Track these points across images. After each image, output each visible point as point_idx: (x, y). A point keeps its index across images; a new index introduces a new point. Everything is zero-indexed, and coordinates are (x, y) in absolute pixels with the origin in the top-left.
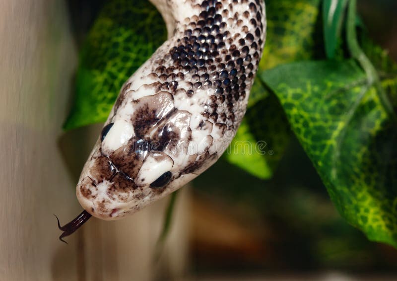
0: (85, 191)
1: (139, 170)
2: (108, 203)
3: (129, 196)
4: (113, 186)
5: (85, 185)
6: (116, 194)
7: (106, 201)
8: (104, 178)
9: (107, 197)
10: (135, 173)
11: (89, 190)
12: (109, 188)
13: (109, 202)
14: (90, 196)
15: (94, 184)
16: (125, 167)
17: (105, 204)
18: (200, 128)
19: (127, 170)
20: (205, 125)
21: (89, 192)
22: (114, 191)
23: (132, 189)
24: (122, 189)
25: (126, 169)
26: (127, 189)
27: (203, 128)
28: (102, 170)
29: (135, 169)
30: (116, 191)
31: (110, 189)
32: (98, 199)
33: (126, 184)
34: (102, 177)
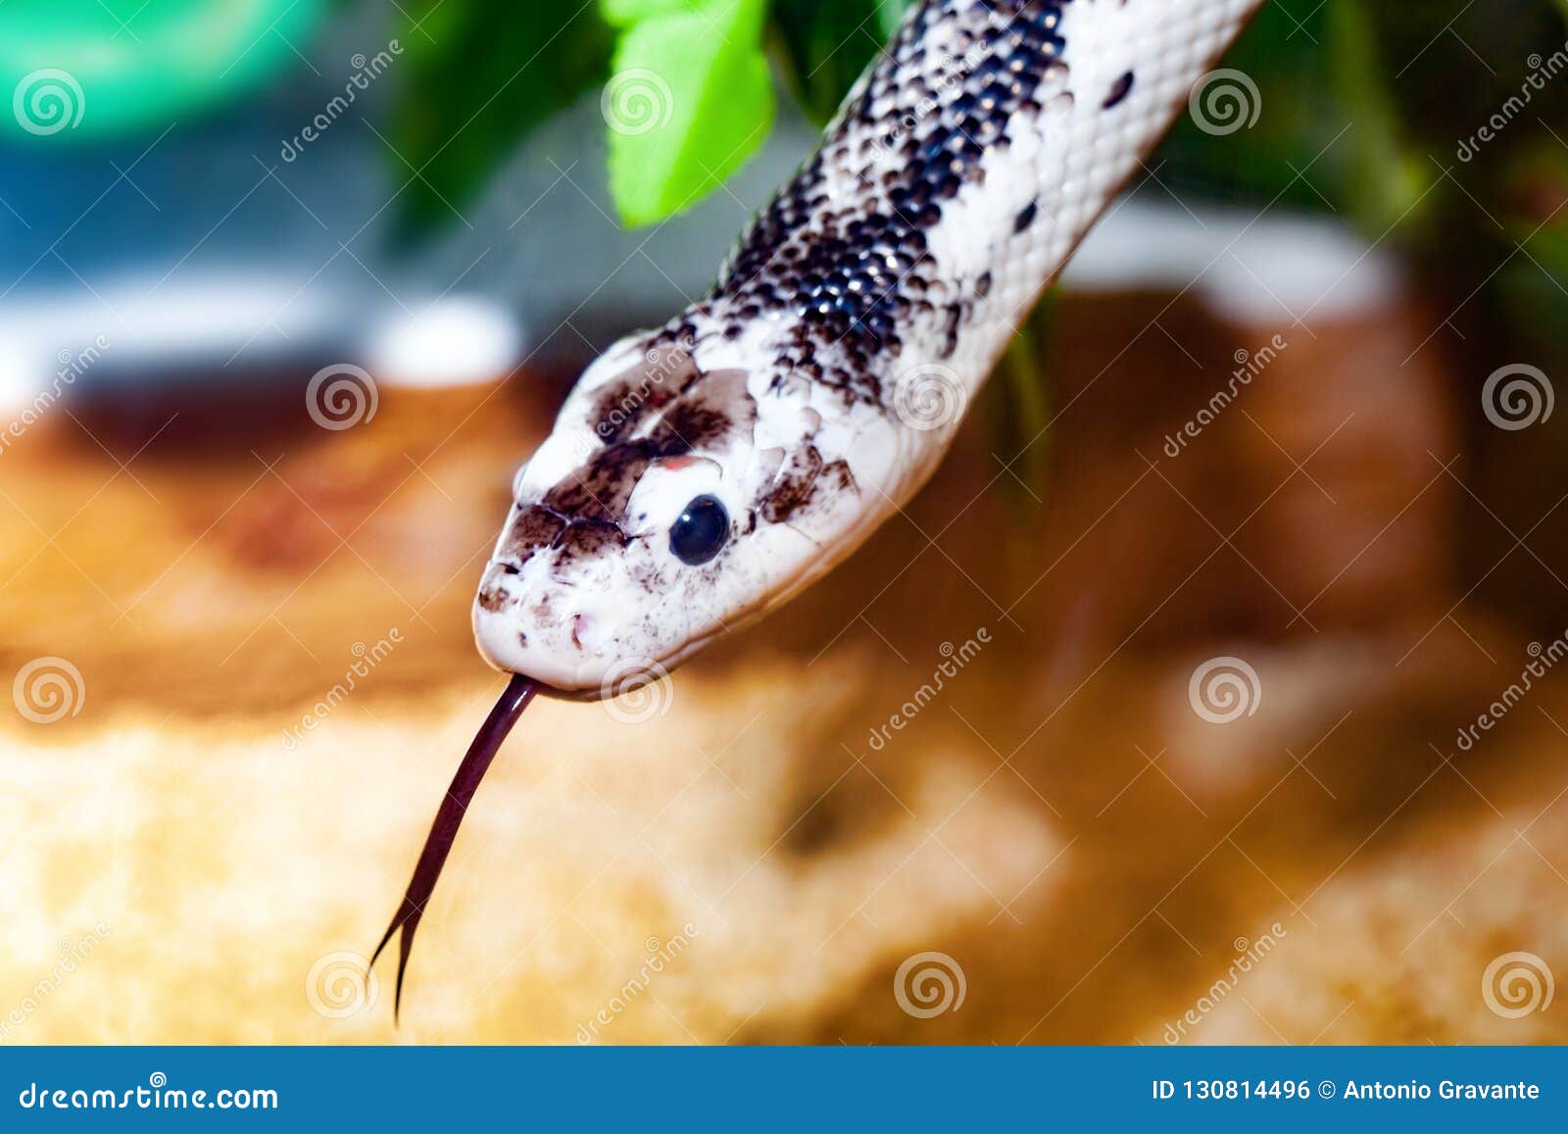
0: (491, 596)
1: (627, 499)
2: (559, 599)
3: (612, 568)
4: (566, 554)
5: (490, 582)
6: (577, 569)
7: (550, 594)
8: (536, 546)
9: (551, 586)
10: (619, 507)
11: (501, 590)
12: (554, 561)
13: (559, 594)
14: (506, 601)
15: (511, 570)
16: (588, 505)
17: (549, 603)
18: (775, 390)
19: (596, 509)
20: (787, 382)
21: (502, 595)
22: (569, 563)
23: (617, 547)
24: (590, 554)
25: (590, 509)
26: (603, 549)
27: (784, 391)
28: (527, 532)
29: (618, 501)
30: (574, 561)
31: (558, 564)
32: (531, 600)
33: (599, 539)
34: (528, 546)
